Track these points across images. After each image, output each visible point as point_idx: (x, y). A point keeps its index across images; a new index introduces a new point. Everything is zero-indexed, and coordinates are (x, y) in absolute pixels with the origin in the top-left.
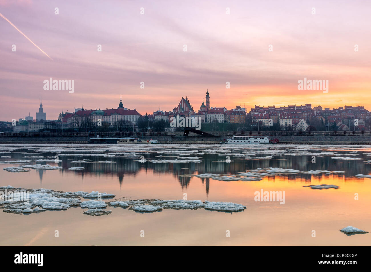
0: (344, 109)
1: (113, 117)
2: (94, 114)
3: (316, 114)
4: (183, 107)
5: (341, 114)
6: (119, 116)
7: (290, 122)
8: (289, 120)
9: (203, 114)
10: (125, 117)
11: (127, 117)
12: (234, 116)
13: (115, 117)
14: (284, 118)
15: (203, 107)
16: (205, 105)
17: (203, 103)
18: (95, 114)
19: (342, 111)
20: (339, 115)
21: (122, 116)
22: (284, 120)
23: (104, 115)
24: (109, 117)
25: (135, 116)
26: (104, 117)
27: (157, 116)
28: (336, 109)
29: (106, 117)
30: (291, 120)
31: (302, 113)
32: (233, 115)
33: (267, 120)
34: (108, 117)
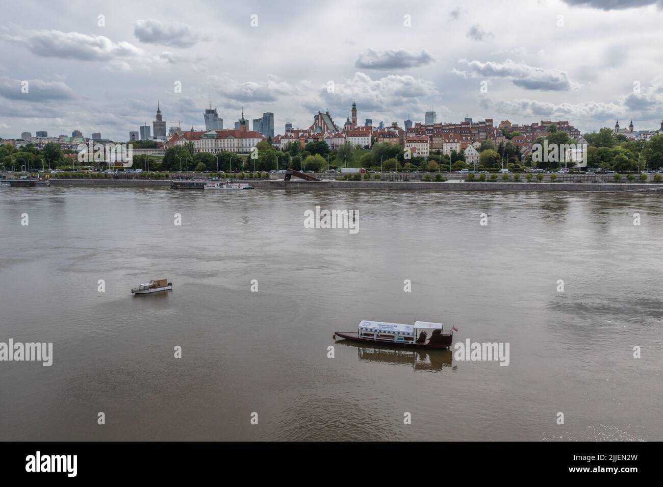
0: (539, 125)
1: (228, 141)
2: (204, 136)
3: (497, 134)
4: (320, 125)
5: (533, 133)
6: (235, 140)
7: (456, 148)
8: (455, 144)
9: (342, 137)
10: (243, 141)
11: (246, 141)
12: (382, 139)
13: (231, 141)
14: (449, 142)
15: (348, 124)
16: (351, 120)
17: (348, 120)
18: (206, 137)
19: (536, 129)
20: (531, 134)
21: (239, 139)
22: (448, 144)
23: (217, 139)
24: (224, 141)
25: (255, 139)
26: (218, 141)
27: (283, 140)
28: (528, 126)
29: (219, 140)
30: (458, 144)
31: (479, 131)
32: (381, 137)
33: (425, 144)
34: (222, 140)
